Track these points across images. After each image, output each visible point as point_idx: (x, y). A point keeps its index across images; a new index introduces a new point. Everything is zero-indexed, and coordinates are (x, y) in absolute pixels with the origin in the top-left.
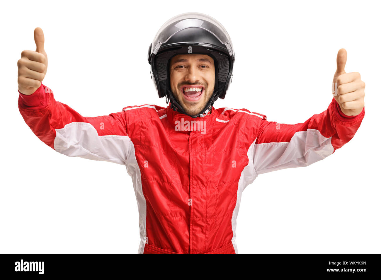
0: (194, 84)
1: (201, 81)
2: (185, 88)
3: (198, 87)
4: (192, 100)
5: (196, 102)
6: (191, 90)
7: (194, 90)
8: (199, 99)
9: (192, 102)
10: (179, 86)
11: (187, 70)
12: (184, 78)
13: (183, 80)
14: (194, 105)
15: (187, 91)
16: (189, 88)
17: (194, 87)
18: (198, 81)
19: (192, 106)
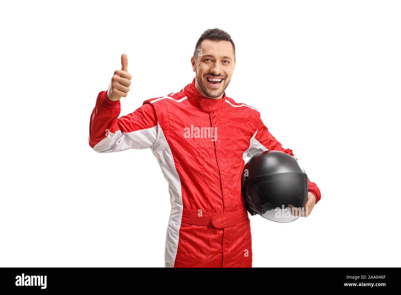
0: (217, 76)
1: (223, 74)
2: (209, 77)
3: (219, 78)
4: (214, 86)
5: (217, 88)
6: (214, 80)
7: (216, 80)
8: (219, 86)
9: (214, 88)
10: (204, 75)
11: (213, 64)
12: (210, 70)
13: (208, 72)
14: (215, 90)
15: (210, 80)
16: (213, 78)
17: (216, 78)
18: (221, 73)
19: (213, 91)
